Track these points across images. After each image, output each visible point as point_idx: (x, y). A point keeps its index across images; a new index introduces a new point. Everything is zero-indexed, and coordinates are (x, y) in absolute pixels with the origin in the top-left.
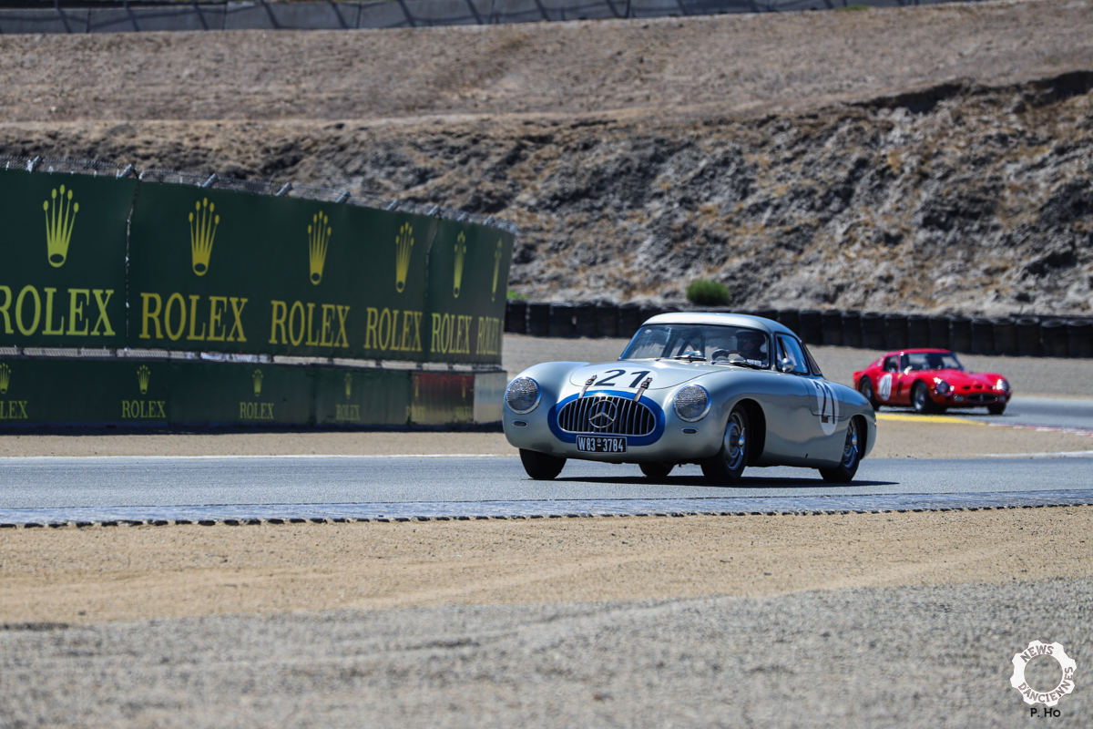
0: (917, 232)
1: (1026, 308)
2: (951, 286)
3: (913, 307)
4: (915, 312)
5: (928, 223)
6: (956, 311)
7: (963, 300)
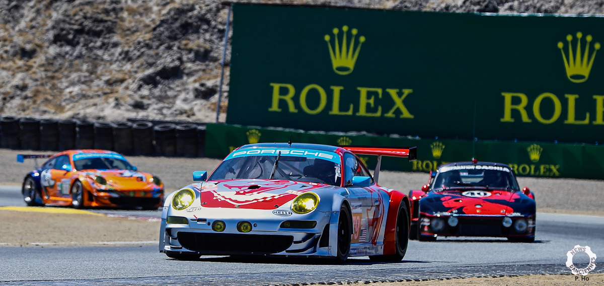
0: (48, 47)
1: (141, 114)
2: (78, 95)
3: (45, 112)
4: (47, 117)
5: (59, 39)
6: (81, 116)
7: (88, 107)
